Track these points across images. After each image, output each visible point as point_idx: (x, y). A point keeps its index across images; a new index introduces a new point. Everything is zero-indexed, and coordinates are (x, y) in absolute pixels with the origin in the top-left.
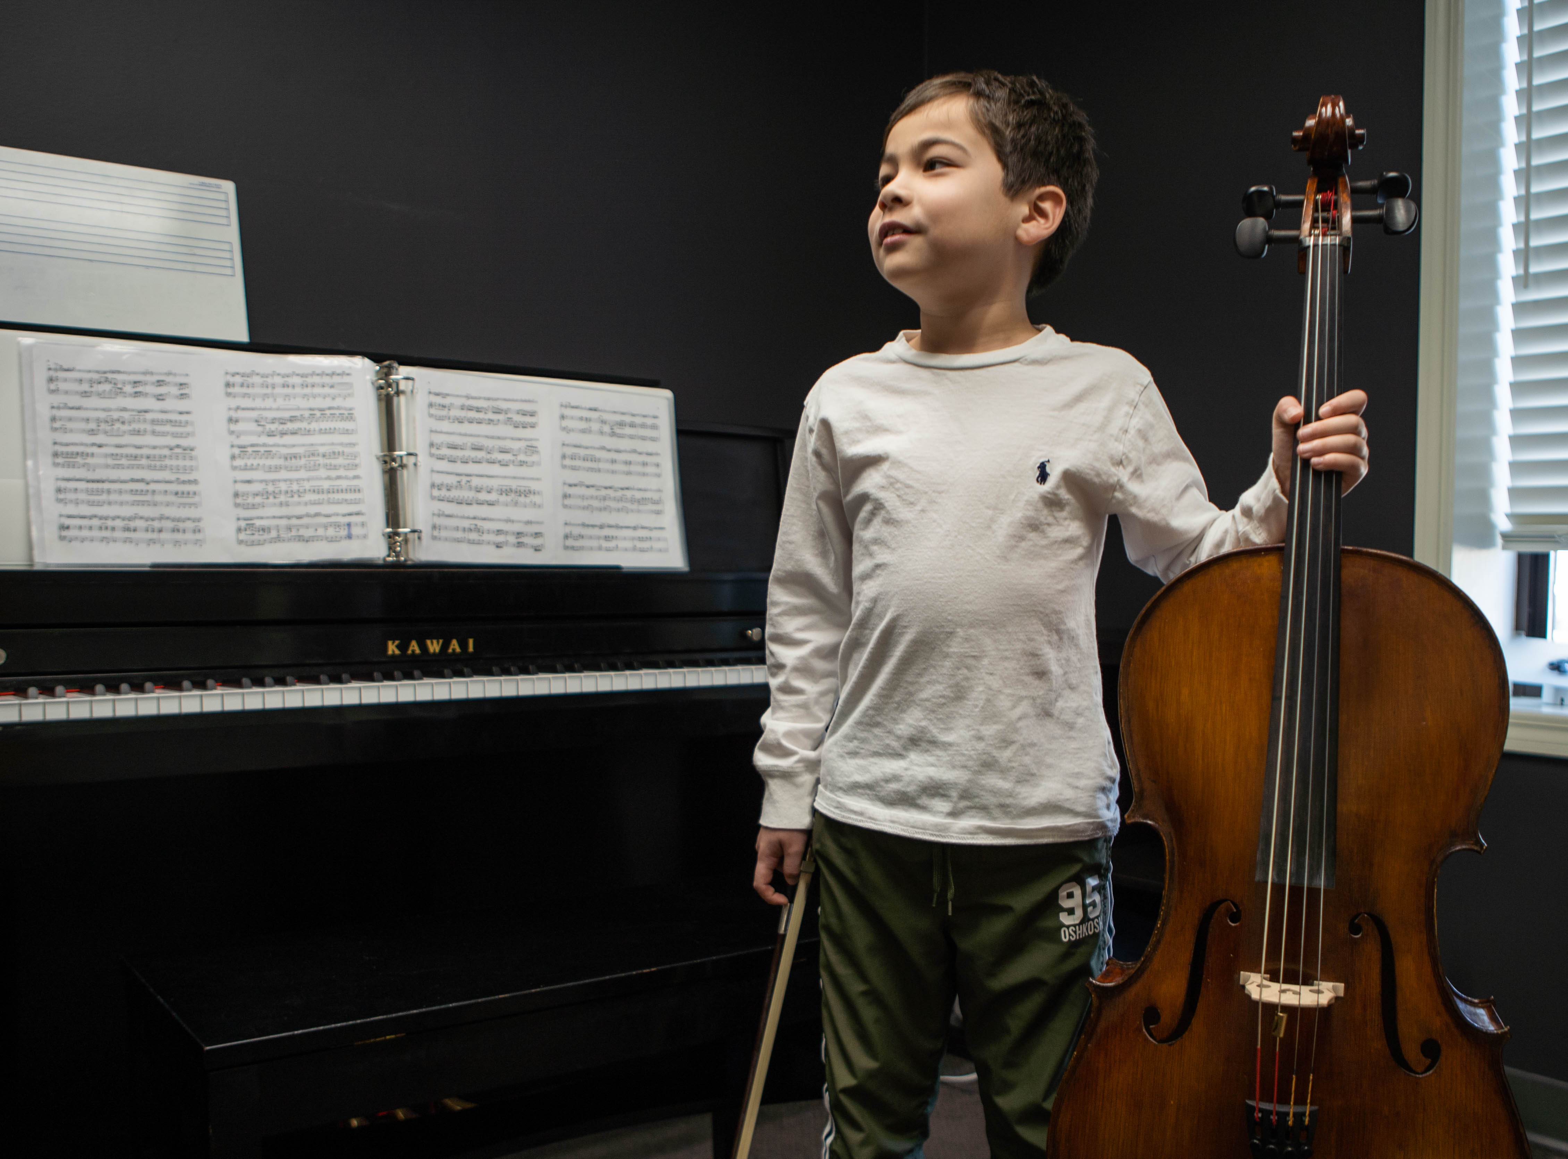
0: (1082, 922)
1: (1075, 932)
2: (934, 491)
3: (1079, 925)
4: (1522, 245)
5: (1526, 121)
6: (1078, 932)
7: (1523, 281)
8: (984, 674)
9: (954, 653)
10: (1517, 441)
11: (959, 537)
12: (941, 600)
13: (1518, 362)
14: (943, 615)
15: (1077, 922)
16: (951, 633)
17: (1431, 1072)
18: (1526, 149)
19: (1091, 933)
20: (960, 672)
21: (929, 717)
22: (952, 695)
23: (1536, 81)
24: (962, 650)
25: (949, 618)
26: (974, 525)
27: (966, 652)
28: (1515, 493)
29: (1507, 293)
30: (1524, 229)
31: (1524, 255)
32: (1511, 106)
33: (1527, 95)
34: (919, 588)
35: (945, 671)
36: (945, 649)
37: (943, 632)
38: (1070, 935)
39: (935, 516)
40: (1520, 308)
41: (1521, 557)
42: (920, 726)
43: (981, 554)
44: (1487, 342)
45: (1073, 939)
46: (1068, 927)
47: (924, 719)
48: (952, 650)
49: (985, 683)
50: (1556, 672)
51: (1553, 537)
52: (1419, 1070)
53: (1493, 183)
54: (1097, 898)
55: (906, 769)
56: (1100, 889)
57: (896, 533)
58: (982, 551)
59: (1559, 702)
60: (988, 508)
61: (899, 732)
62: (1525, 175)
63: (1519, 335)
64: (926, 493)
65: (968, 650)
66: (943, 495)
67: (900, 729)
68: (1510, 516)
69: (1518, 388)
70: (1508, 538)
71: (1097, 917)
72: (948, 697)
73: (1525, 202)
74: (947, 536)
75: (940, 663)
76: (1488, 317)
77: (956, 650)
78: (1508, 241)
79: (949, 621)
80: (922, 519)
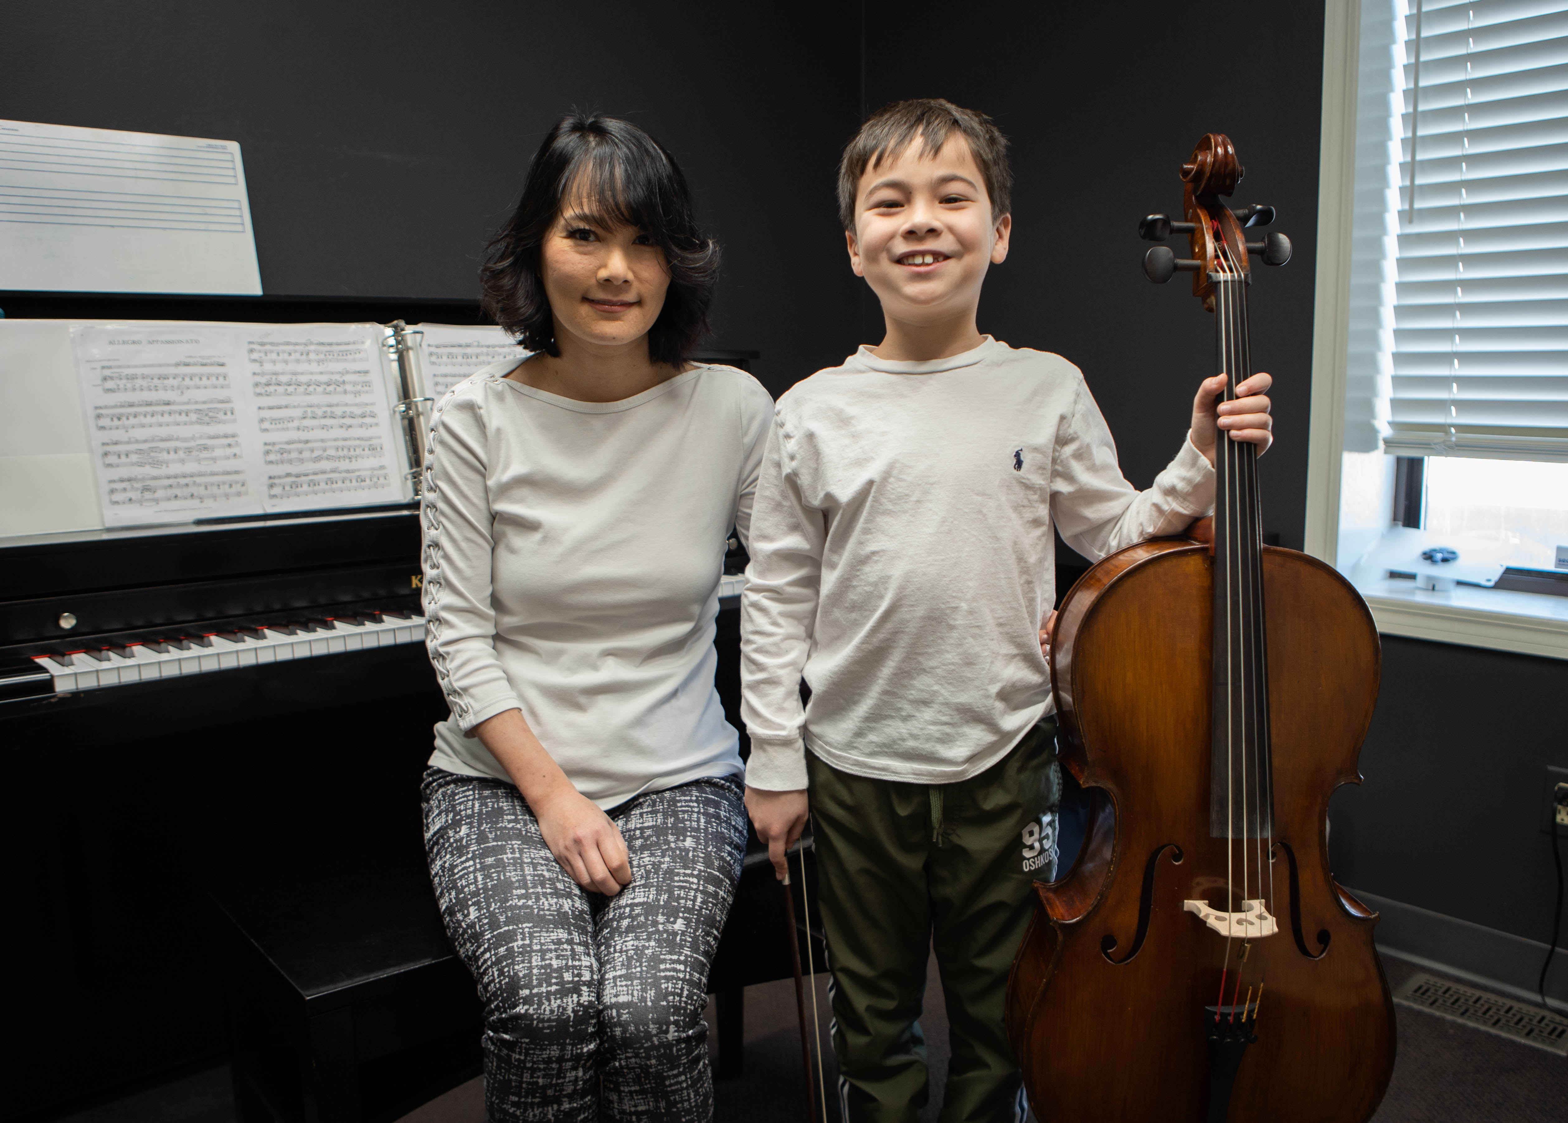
0: (1040, 853)
1: (1034, 863)
2: (926, 483)
3: (1037, 856)
4: (1407, 183)
5: (1414, 70)
6: (1037, 863)
7: (1408, 216)
8: (988, 641)
9: (960, 625)
10: (1400, 358)
11: (955, 522)
12: (945, 579)
13: (1403, 288)
14: (948, 592)
15: (1036, 854)
16: (956, 608)
17: (1324, 954)
18: (1414, 95)
19: (1047, 861)
20: (967, 641)
21: (940, 682)
22: (960, 662)
23: (1425, 34)
24: (967, 622)
25: (954, 594)
26: (967, 510)
27: (971, 624)
28: (1397, 404)
29: (1393, 225)
30: (1410, 168)
31: (1410, 192)
32: (1400, 56)
33: (1416, 45)
34: (924, 570)
35: (952, 641)
36: (952, 622)
37: (949, 607)
38: (1030, 865)
39: (930, 505)
40: (1404, 240)
41: (1399, 460)
42: (932, 691)
43: (975, 536)
44: (1375, 268)
45: (1032, 869)
46: (1028, 859)
47: (936, 684)
48: (958, 623)
49: (989, 648)
50: (1429, 562)
51: (1429, 444)
52: (1315, 955)
53: (1382, 125)
54: (1049, 831)
55: (922, 729)
56: (1051, 824)
57: (894, 522)
58: (976, 533)
59: (1431, 587)
60: (977, 494)
61: (911, 697)
62: (1413, 119)
63: (1404, 264)
64: (919, 485)
65: (972, 622)
66: (935, 486)
67: (912, 694)
68: (1391, 424)
69: (1401, 311)
70: (1388, 443)
71: (1050, 847)
72: (957, 663)
73: (1412, 144)
74: (944, 522)
75: (947, 635)
76: (1376, 246)
77: (962, 622)
78: (1395, 178)
79: (954, 597)
80: (919, 508)
